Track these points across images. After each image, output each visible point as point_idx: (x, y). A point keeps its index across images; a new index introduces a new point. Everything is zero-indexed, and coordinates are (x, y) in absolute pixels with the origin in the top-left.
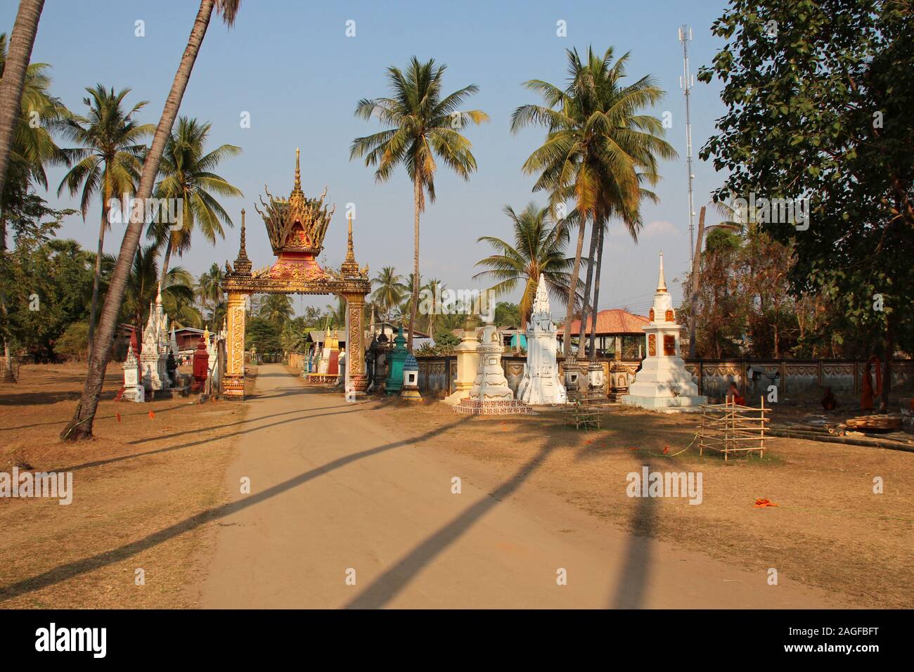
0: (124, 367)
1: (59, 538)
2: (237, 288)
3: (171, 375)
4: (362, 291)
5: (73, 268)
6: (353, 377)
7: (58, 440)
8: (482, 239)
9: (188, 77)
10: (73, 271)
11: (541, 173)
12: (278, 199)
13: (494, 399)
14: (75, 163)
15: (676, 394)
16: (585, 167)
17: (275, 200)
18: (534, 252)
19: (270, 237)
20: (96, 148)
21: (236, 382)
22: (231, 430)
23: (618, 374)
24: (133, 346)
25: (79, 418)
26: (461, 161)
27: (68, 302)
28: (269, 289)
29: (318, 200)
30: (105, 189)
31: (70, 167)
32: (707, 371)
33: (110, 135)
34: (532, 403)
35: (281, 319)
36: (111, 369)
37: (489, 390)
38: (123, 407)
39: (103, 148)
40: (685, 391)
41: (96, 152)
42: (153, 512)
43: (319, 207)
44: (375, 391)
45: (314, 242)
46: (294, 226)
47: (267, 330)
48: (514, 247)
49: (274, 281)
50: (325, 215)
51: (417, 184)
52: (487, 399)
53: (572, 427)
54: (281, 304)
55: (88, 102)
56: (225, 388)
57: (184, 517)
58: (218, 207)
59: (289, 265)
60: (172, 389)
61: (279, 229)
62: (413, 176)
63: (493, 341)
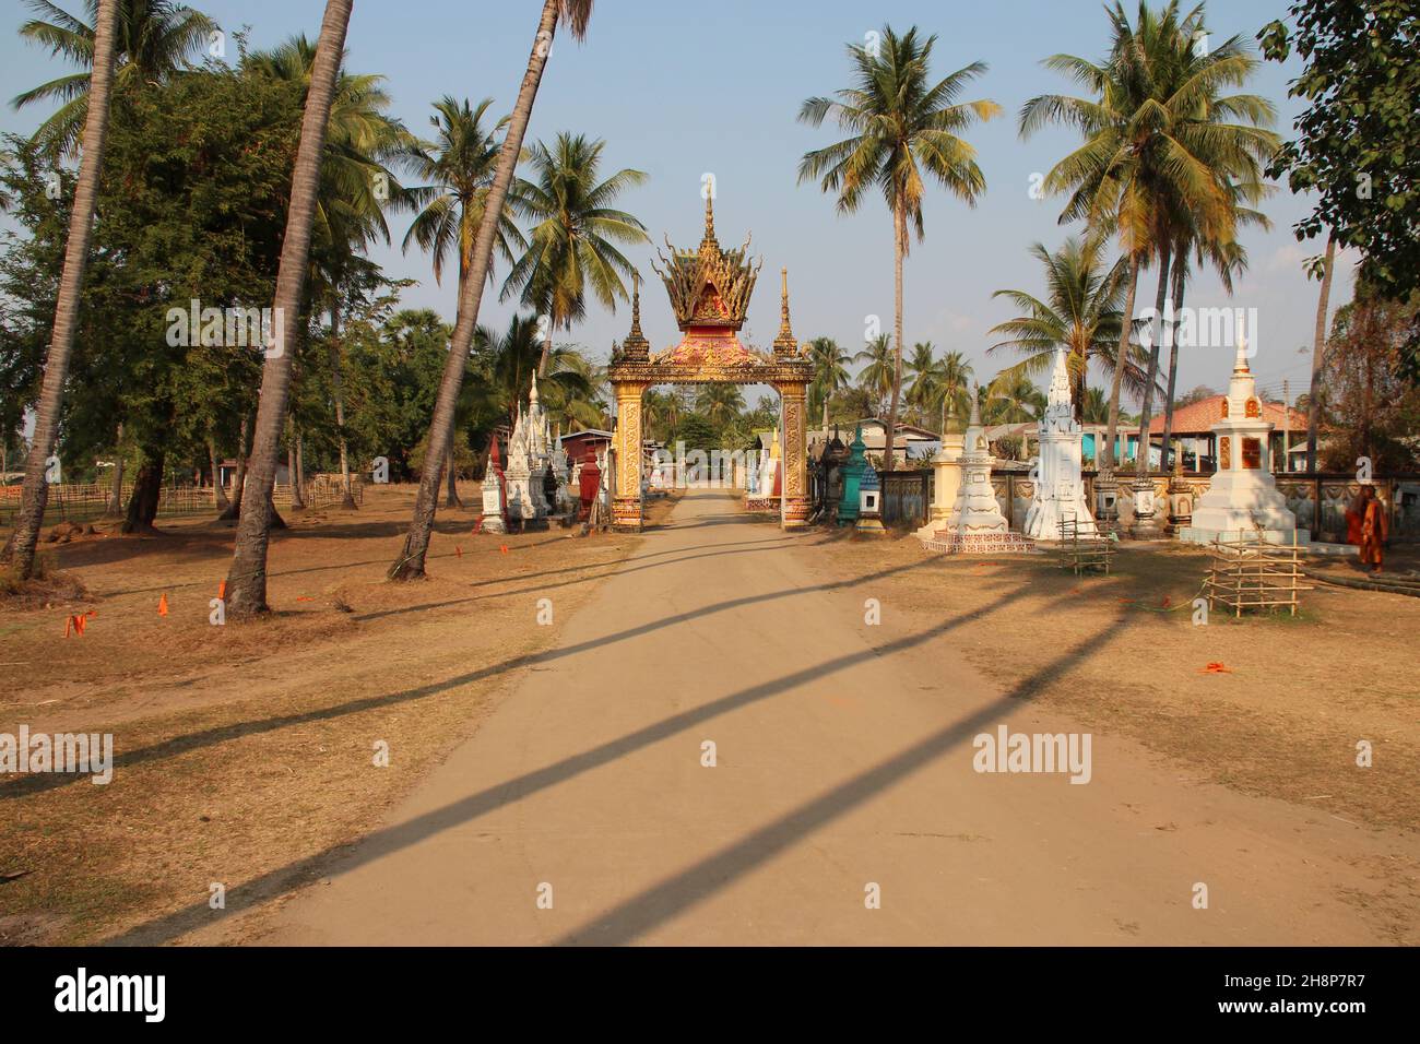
0: (482, 488)
1: (360, 677)
2: (629, 378)
3: (550, 499)
4: (802, 378)
5: (431, 350)
6: (790, 500)
7: (385, 579)
8: (999, 293)
9: (529, 113)
10: (431, 353)
11: (1072, 192)
12: (683, 253)
13: (979, 532)
14: (423, 208)
15: (1259, 527)
16: (1136, 184)
17: (679, 253)
18: (1079, 313)
19: (674, 306)
20: (448, 185)
21: (629, 508)
22: (604, 570)
23: (1177, 497)
24: (494, 460)
25: (407, 552)
26: (963, 178)
27: (425, 397)
28: (672, 378)
29: (738, 251)
30: (463, 241)
31: (417, 212)
32: (1328, 492)
33: (466, 165)
34: (1043, 537)
35: (726, 415)
36: (464, 488)
37: (974, 520)
38: (480, 540)
39: (459, 184)
40: (1275, 521)
41: (448, 191)
42: (466, 657)
43: (740, 261)
44: (825, 520)
45: (734, 311)
46: (705, 290)
47: (703, 431)
48: (1048, 304)
49: (679, 368)
50: (748, 273)
51: (898, 215)
52: (970, 532)
53: (1069, 571)
54: (726, 392)
55: (436, 122)
56: (616, 515)
57: (496, 662)
58: (619, 258)
59: (699, 344)
60: (549, 518)
61: (684, 294)
62: (892, 204)
63: (978, 448)
